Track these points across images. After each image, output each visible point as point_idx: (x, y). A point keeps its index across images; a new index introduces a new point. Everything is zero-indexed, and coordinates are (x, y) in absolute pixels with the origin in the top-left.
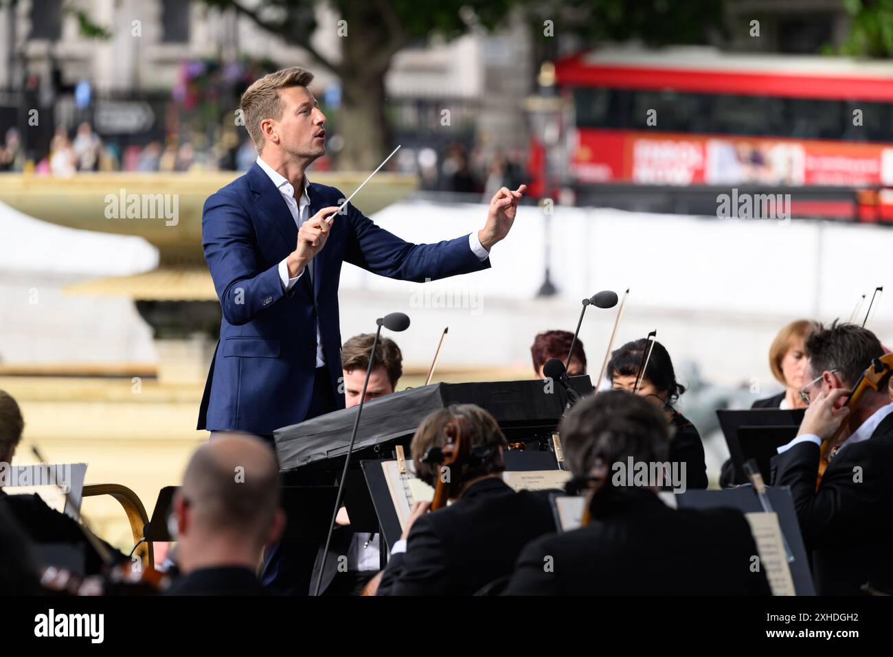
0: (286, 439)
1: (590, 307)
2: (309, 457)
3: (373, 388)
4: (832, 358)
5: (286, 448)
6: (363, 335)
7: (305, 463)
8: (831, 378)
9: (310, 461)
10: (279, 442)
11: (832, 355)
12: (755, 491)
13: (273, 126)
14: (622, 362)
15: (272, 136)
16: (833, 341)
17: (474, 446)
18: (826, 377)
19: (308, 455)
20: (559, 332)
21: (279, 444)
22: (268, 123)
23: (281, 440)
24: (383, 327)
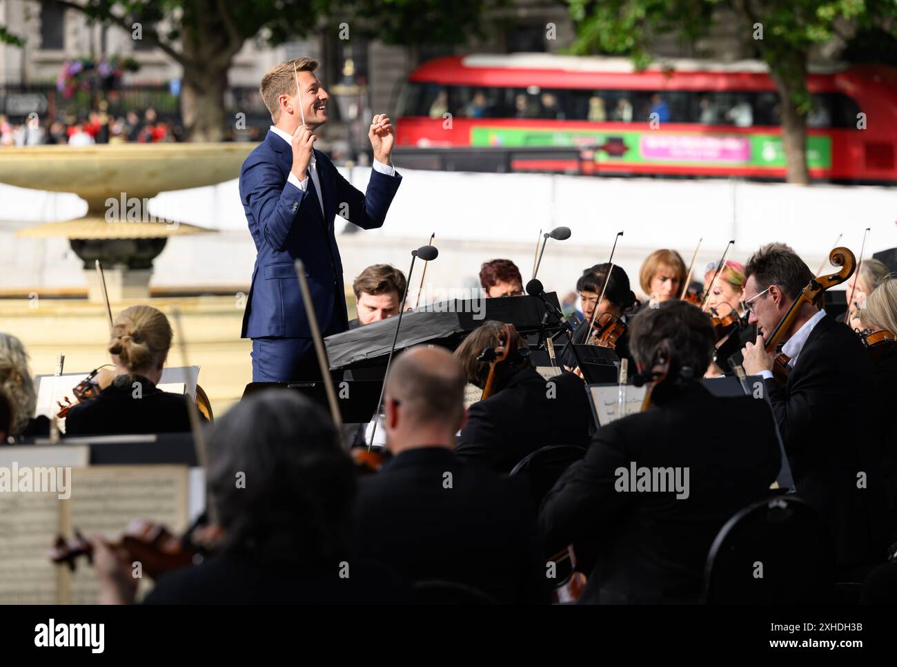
0: (333, 344)
1: (550, 239)
2: (353, 358)
3: (388, 305)
4: (775, 275)
5: (334, 351)
6: (378, 266)
7: (349, 363)
8: (776, 290)
9: (353, 361)
10: (329, 346)
11: (775, 273)
12: (738, 379)
13: (288, 99)
14: (589, 281)
15: (287, 108)
16: (774, 262)
17: (519, 348)
18: (772, 290)
19: (352, 356)
20: (501, 261)
21: (329, 348)
22: (285, 98)
23: (330, 346)
24: (417, 257)
